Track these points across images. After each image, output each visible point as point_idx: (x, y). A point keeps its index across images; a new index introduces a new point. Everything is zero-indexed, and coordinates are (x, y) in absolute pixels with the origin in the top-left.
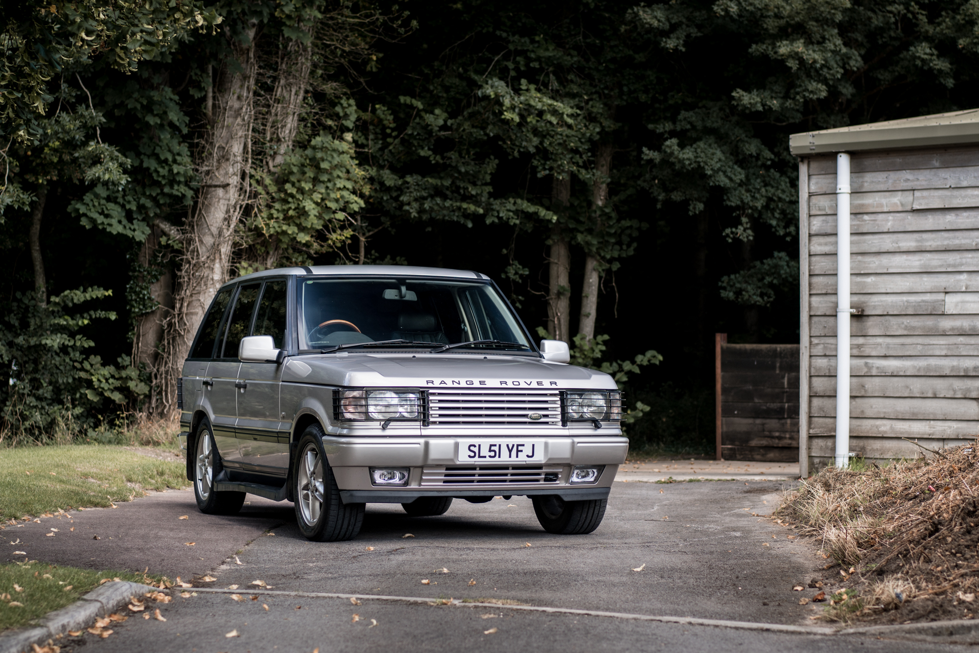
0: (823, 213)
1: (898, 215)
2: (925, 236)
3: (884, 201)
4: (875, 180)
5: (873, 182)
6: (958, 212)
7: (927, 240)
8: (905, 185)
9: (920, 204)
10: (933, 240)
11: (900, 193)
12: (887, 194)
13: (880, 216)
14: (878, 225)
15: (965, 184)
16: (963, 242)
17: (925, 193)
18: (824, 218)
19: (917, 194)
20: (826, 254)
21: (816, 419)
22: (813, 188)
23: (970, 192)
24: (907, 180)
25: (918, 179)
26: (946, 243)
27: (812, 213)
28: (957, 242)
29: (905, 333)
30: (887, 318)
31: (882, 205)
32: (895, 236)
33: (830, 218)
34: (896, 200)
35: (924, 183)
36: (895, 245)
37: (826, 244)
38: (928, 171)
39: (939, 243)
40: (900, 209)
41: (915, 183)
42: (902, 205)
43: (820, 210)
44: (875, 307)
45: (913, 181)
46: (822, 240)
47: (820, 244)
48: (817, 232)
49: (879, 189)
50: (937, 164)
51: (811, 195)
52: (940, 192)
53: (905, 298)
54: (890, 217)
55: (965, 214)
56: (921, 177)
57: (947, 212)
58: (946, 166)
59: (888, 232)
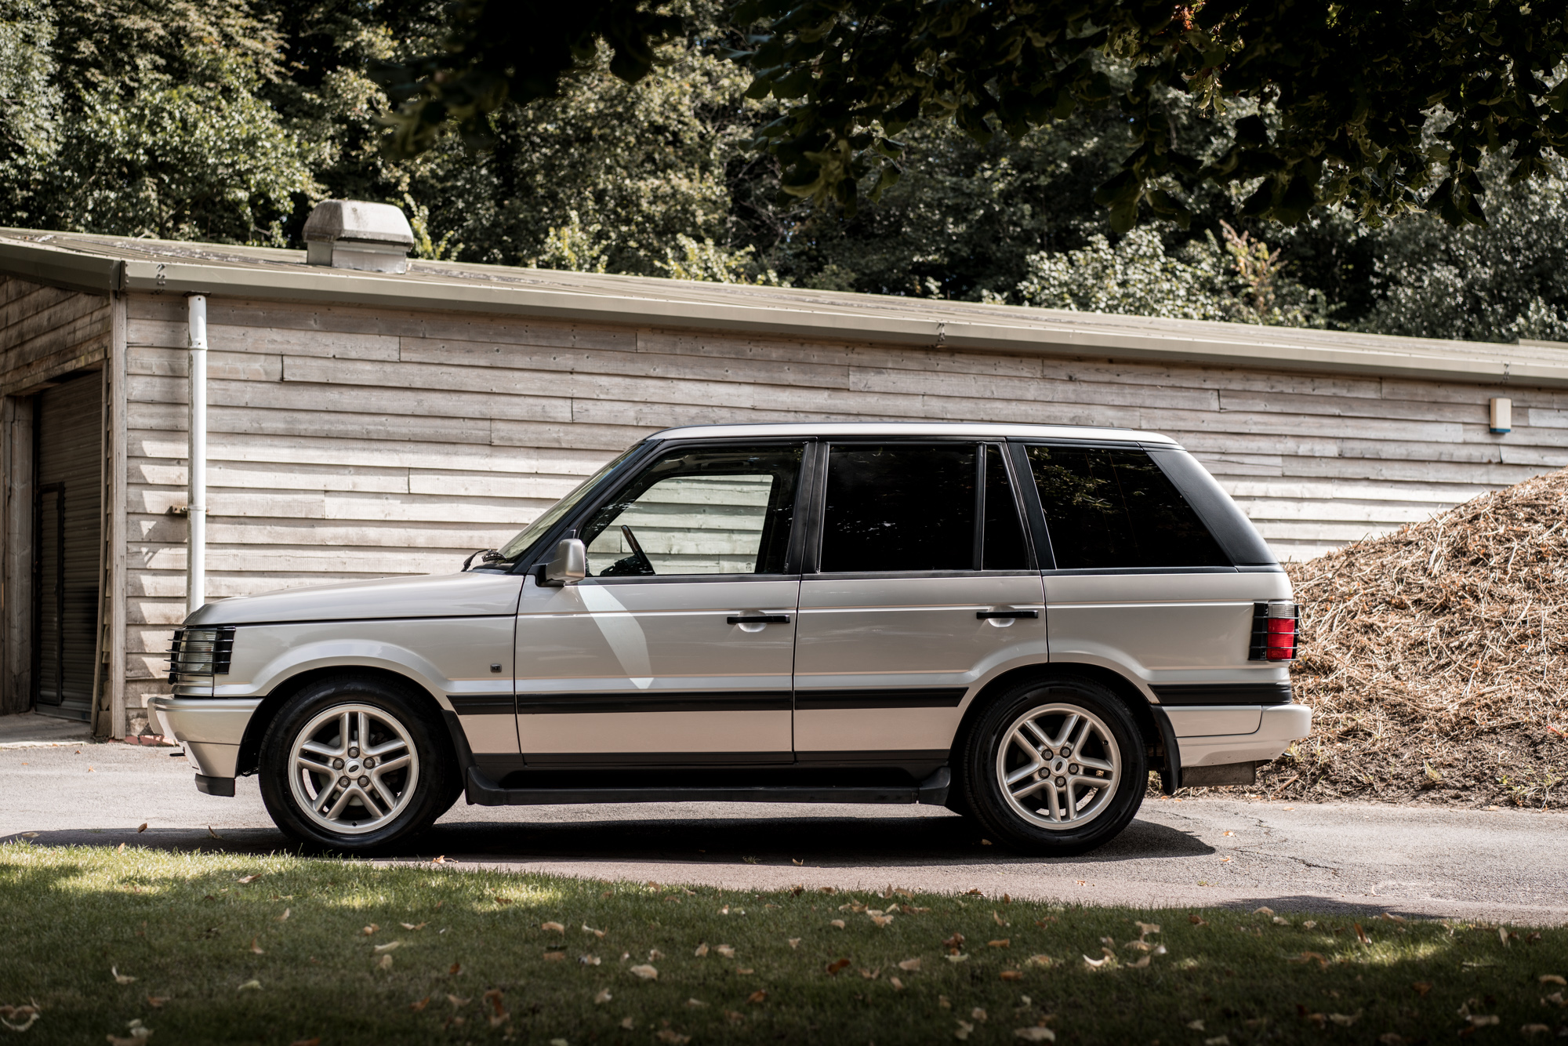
0: (149, 372)
1: (259, 385)
2: (296, 415)
3: (240, 366)
4: (226, 336)
5: (223, 338)
6: (343, 390)
7: (300, 422)
8: (271, 348)
9: (294, 375)
10: (311, 422)
11: (263, 357)
12: (244, 356)
13: (233, 385)
14: (230, 396)
15: (353, 355)
16: (350, 428)
17: (299, 361)
18: (148, 379)
19: (287, 361)
20: (151, 430)
21: (134, 657)
22: (133, 337)
23: (359, 366)
24: (274, 341)
25: (289, 342)
26: (326, 427)
27: (131, 371)
28: (342, 427)
29: (270, 541)
30: (242, 520)
31: (237, 371)
32: (255, 412)
33: (157, 380)
34: (257, 367)
35: (297, 348)
36: (255, 425)
37: (151, 416)
38: (303, 333)
39: (317, 427)
40: (264, 378)
41: (285, 346)
42: (266, 373)
43: (142, 367)
44: (225, 505)
45: (282, 343)
46: (144, 409)
47: (142, 415)
48: (138, 398)
49: (234, 349)
50: (315, 326)
51: (130, 345)
52: (320, 362)
53: (269, 496)
54: (249, 387)
55: (354, 393)
56: (293, 340)
57: (327, 388)
58: (329, 328)
59: (246, 407)
